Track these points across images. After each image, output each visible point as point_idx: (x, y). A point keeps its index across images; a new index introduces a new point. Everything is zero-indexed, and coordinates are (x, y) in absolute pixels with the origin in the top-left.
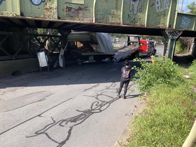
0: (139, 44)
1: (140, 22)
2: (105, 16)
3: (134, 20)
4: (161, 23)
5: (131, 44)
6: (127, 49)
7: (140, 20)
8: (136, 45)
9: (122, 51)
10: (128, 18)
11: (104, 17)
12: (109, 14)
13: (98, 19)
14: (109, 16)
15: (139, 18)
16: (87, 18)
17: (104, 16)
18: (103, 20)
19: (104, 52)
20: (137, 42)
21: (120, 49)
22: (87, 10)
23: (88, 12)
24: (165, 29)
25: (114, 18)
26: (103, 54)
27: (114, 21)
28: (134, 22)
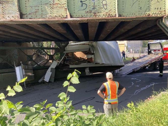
0: (162, 51)
1: (107, 11)
2: (40, 8)
3: (94, 8)
4: (152, 7)
5: (153, 52)
6: (146, 58)
7: (105, 7)
8: (158, 53)
9: (140, 60)
10: (82, 6)
11: (38, 10)
12: (46, 4)
13: (28, 13)
14: (47, 7)
15: (103, 5)
16: (10, 14)
17: (37, 8)
18: (36, 14)
19: (105, 63)
20: (159, 50)
21: (138, 59)
22: (9, 3)
23: (10, 5)
24: (163, 17)
25: (55, 10)
26: (103, 65)
27: (55, 15)
28: (93, 11)
